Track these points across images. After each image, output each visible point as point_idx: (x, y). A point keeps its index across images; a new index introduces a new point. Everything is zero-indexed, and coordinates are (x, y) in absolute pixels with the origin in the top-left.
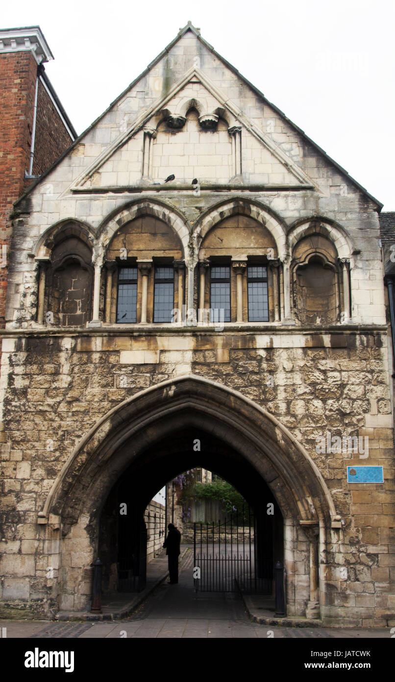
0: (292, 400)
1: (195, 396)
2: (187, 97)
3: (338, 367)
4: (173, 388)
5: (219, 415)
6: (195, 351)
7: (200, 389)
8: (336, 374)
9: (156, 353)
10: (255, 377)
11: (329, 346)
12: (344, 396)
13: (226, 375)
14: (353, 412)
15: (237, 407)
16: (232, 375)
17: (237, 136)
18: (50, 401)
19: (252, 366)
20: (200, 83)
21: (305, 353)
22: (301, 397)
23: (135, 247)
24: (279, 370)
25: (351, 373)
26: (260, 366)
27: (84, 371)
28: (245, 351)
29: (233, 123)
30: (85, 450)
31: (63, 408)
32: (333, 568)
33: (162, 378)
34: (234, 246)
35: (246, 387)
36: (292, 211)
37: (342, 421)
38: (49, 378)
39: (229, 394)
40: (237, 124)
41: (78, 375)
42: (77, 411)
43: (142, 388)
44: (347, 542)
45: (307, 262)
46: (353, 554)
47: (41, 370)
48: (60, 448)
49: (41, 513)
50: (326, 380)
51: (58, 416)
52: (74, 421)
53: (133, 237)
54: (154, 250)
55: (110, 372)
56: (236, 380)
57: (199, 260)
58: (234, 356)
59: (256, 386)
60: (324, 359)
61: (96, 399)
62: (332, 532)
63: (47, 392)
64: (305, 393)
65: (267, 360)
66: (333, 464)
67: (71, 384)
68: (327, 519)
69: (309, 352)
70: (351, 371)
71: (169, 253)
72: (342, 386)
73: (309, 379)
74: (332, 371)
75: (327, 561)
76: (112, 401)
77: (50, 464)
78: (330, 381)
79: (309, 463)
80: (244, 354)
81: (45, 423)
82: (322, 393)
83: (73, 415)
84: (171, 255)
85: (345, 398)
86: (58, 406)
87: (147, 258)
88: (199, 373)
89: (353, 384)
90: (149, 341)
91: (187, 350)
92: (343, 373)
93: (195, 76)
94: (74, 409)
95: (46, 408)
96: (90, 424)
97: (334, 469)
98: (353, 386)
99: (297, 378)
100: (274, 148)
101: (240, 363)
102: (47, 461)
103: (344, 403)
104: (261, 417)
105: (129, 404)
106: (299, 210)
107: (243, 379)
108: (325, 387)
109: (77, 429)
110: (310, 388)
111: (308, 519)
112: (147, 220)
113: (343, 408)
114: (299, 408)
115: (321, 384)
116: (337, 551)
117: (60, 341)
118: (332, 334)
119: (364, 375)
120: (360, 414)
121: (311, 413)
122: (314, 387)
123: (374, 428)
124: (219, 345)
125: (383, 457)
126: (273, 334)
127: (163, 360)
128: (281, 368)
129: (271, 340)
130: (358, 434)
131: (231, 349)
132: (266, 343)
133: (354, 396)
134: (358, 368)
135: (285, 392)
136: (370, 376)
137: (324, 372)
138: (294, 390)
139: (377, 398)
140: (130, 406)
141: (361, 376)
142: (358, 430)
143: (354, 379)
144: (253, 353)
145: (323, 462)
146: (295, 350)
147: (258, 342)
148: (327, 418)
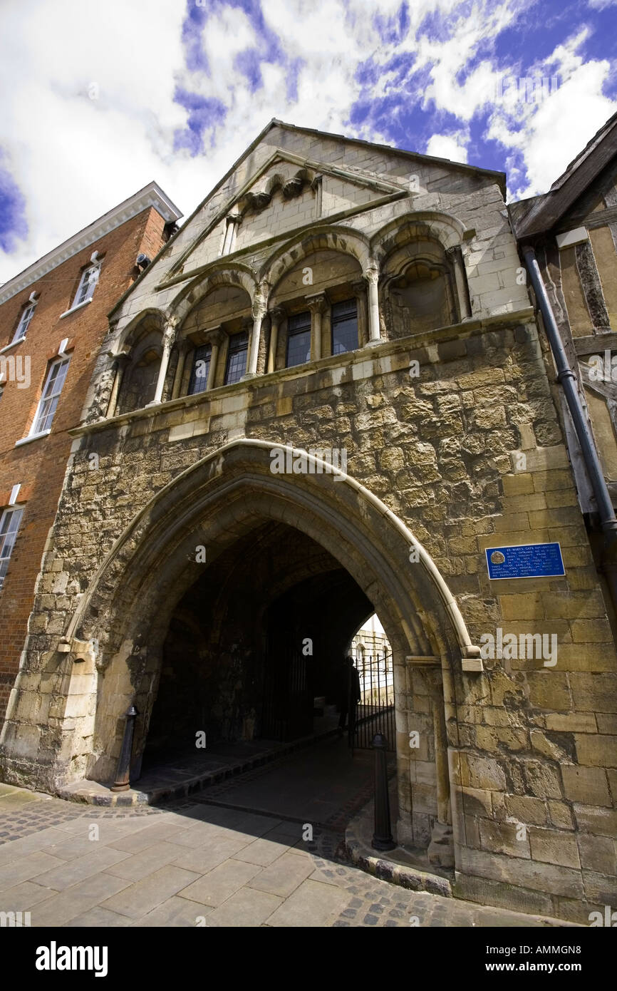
0: (382, 450)
3: (455, 387)
4: (222, 458)
6: (250, 409)
8: (452, 397)
9: (207, 422)
10: (327, 426)
11: (438, 359)
12: (469, 428)
13: (288, 432)
14: (488, 451)
16: (295, 429)
19: (322, 411)
21: (399, 379)
22: (397, 443)
23: (205, 320)
24: (361, 411)
25: (477, 391)
26: (334, 410)
28: (314, 395)
30: (120, 554)
31: (108, 504)
32: (471, 758)
36: (376, 223)
37: (469, 469)
41: (127, 464)
42: (120, 506)
43: (188, 467)
44: (498, 701)
45: (403, 274)
46: (514, 730)
48: (97, 553)
50: (436, 410)
51: (102, 514)
52: (115, 518)
53: (205, 311)
55: (157, 455)
56: (301, 436)
58: (298, 404)
59: (330, 439)
60: (430, 380)
61: (140, 489)
62: (465, 680)
63: (97, 488)
64: (403, 435)
65: (344, 399)
66: (460, 548)
67: (120, 474)
68: (455, 654)
70: (477, 387)
73: (408, 412)
74: (445, 394)
75: (459, 743)
76: (154, 488)
77: (85, 574)
78: (443, 409)
80: (312, 398)
81: (89, 524)
82: (430, 430)
83: (116, 512)
85: (470, 432)
86: (104, 502)
88: (254, 435)
89: (482, 407)
90: (200, 410)
91: (242, 410)
92: (464, 394)
94: (118, 504)
95: (94, 507)
97: (461, 555)
98: (483, 411)
99: (389, 416)
101: (308, 412)
102: (83, 570)
103: (469, 439)
107: (310, 432)
108: (434, 420)
110: (410, 426)
111: (421, 653)
113: (469, 448)
114: (395, 458)
115: (427, 416)
116: (478, 721)
117: (118, 430)
118: (440, 342)
119: (501, 390)
120: (502, 453)
121: (412, 465)
122: (418, 424)
123: (532, 473)
124: (280, 394)
125: (558, 524)
126: (352, 363)
127: (215, 427)
128: (364, 406)
129: (349, 372)
130: (501, 490)
131: (296, 396)
132: (343, 376)
133: (487, 425)
134: (489, 381)
135: (372, 439)
136: (513, 390)
137: (432, 398)
138: (385, 434)
139: (531, 420)
140: (173, 492)
141: (496, 391)
142: (500, 482)
143: (483, 400)
144: (324, 395)
145: (440, 545)
146: (384, 378)
147: (330, 379)
148: (442, 468)
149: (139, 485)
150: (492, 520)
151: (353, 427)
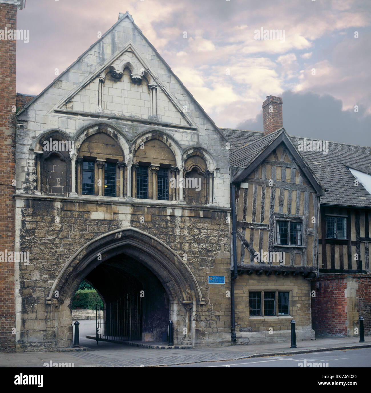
0: (183, 243)
1: (132, 239)
2: (125, 60)
3: (206, 228)
4: (121, 234)
5: (144, 248)
6: (132, 214)
7: (136, 235)
8: (205, 231)
9: (111, 214)
10: (164, 230)
11: (202, 216)
12: (208, 242)
13: (149, 228)
14: (212, 250)
15: (155, 245)
16: (153, 228)
17: (154, 91)
18: (50, 238)
19: (163, 224)
20: (133, 52)
21: (190, 220)
22: (187, 242)
23: (95, 151)
24: (177, 227)
25: (212, 231)
26: (167, 224)
27: (69, 222)
28: (159, 216)
29: (152, 83)
30: (72, 265)
31: (57, 241)
32: (199, 322)
33: (114, 228)
34: (152, 157)
35: (159, 235)
36: (185, 141)
37: (206, 254)
38: (47, 224)
39: (151, 238)
40: (155, 84)
41: (65, 224)
42: (66, 244)
43: (103, 233)
44: (206, 310)
45: (191, 170)
46: (209, 316)
47: (42, 219)
48: (57, 263)
49: (48, 298)
50: (200, 234)
51: (55, 246)
52: (64, 249)
53: (94, 145)
54: (106, 154)
55: (84, 223)
56: (155, 231)
57: (133, 163)
58: (153, 219)
59: (165, 235)
60: (199, 223)
61: (77, 238)
62: (200, 306)
63: (47, 232)
64: (189, 240)
65: (171, 222)
66: (202, 275)
67: (61, 228)
68: (198, 301)
69: (192, 219)
70: (212, 230)
71: (116, 157)
72: (208, 237)
73: (192, 232)
74: (203, 229)
75: (197, 319)
76: (86, 239)
77: (51, 272)
78: (202, 234)
79: (190, 274)
80: (159, 218)
81: (47, 249)
82: (198, 240)
83: (64, 246)
84: (117, 159)
85: (209, 243)
86: (54, 240)
87: (103, 159)
88: (135, 226)
89: (213, 236)
90: (107, 207)
91: (128, 214)
92: (209, 231)
93: (130, 47)
94: (64, 243)
95: (48, 241)
96: (74, 251)
97: (202, 277)
98: (213, 238)
99: (186, 232)
100: (176, 103)
101: (157, 223)
102: (50, 270)
103: (208, 245)
104: (167, 251)
105: (96, 241)
106: (189, 141)
107: (158, 231)
108: (200, 237)
109: (66, 254)
110: (192, 237)
111: (188, 301)
112: (102, 136)
113: (208, 248)
114: (186, 247)
115: (197, 235)
116: (202, 314)
117: (53, 203)
118: (204, 211)
119: (218, 232)
120: (216, 251)
121: (192, 250)
122: (194, 237)
123: (222, 258)
124: (146, 212)
125: (225, 272)
126: (174, 208)
127: (115, 218)
128: (178, 226)
129: (173, 211)
130: (214, 261)
131: (152, 215)
132: (171, 213)
133: (213, 242)
134: (215, 229)
135: (180, 238)
136: (221, 233)
137: (199, 230)
138: (184, 238)
139: (224, 243)
140: (97, 242)
141: (217, 233)
142: (214, 259)
143: (213, 234)
144: (164, 218)
145: (197, 274)
146: (185, 218)
147: (166, 212)
148: (200, 252)
149: (76, 235)
150: (211, 269)
151: (173, 233)
